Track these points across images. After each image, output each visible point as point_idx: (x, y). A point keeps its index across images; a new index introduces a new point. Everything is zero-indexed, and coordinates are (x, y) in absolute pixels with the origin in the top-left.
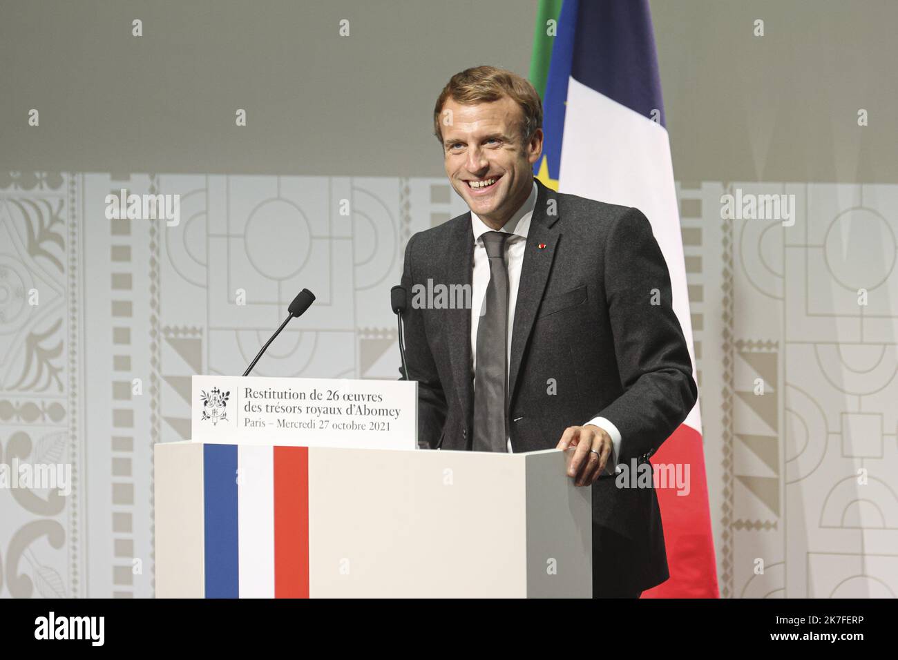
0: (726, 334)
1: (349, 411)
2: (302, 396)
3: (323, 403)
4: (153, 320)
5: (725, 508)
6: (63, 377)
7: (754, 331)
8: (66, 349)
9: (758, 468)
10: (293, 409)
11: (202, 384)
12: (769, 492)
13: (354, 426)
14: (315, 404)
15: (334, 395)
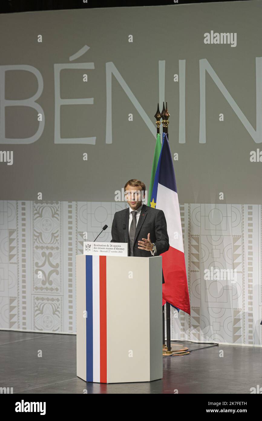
0: (189, 233)
1: (114, 249)
2: (105, 246)
3: (109, 247)
4: (76, 230)
5: (189, 268)
6: (59, 241)
7: (195, 233)
8: (59, 236)
9: (196, 260)
10: (103, 248)
11: (85, 243)
12: (198, 265)
13: (116, 252)
14: (108, 247)
15: (112, 246)
